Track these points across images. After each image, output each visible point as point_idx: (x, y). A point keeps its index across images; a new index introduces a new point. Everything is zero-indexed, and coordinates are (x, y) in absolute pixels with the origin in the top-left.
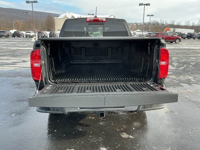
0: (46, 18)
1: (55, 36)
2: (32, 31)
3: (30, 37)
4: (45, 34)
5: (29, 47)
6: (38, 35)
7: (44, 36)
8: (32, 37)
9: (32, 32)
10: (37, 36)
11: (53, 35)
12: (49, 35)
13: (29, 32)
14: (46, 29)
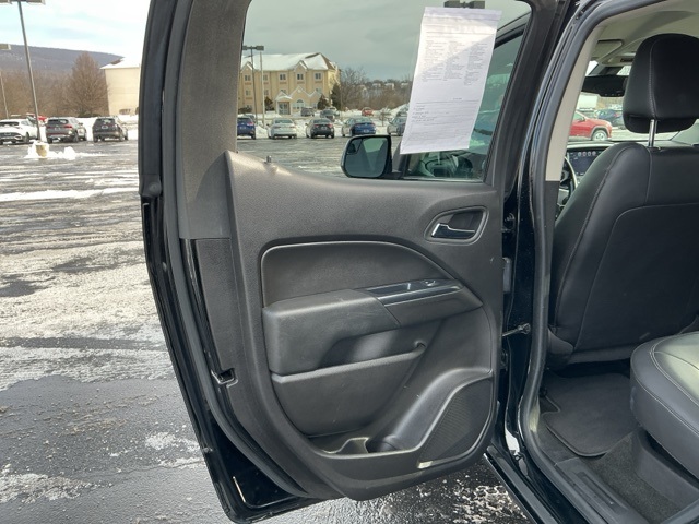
0: (74, 69)
1: (117, 133)
2: (21, 117)
3: (14, 142)
4: (75, 126)
5: (22, 191)
6: (47, 135)
7: (72, 137)
8: (27, 140)
9: (23, 123)
10: (44, 137)
11: (107, 130)
12: (94, 132)
13: (10, 124)
14: (76, 108)
